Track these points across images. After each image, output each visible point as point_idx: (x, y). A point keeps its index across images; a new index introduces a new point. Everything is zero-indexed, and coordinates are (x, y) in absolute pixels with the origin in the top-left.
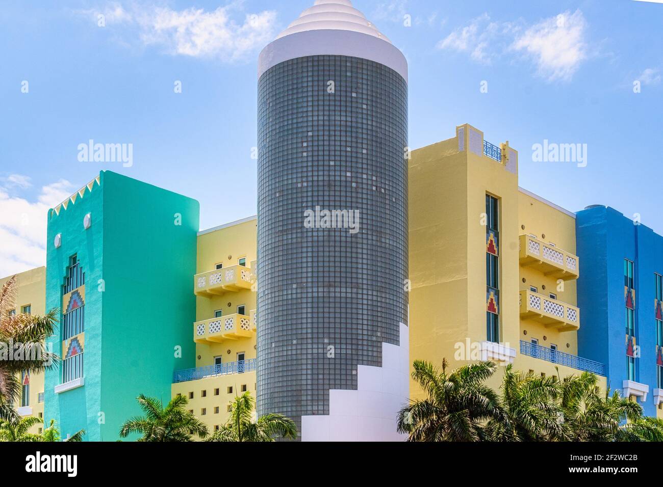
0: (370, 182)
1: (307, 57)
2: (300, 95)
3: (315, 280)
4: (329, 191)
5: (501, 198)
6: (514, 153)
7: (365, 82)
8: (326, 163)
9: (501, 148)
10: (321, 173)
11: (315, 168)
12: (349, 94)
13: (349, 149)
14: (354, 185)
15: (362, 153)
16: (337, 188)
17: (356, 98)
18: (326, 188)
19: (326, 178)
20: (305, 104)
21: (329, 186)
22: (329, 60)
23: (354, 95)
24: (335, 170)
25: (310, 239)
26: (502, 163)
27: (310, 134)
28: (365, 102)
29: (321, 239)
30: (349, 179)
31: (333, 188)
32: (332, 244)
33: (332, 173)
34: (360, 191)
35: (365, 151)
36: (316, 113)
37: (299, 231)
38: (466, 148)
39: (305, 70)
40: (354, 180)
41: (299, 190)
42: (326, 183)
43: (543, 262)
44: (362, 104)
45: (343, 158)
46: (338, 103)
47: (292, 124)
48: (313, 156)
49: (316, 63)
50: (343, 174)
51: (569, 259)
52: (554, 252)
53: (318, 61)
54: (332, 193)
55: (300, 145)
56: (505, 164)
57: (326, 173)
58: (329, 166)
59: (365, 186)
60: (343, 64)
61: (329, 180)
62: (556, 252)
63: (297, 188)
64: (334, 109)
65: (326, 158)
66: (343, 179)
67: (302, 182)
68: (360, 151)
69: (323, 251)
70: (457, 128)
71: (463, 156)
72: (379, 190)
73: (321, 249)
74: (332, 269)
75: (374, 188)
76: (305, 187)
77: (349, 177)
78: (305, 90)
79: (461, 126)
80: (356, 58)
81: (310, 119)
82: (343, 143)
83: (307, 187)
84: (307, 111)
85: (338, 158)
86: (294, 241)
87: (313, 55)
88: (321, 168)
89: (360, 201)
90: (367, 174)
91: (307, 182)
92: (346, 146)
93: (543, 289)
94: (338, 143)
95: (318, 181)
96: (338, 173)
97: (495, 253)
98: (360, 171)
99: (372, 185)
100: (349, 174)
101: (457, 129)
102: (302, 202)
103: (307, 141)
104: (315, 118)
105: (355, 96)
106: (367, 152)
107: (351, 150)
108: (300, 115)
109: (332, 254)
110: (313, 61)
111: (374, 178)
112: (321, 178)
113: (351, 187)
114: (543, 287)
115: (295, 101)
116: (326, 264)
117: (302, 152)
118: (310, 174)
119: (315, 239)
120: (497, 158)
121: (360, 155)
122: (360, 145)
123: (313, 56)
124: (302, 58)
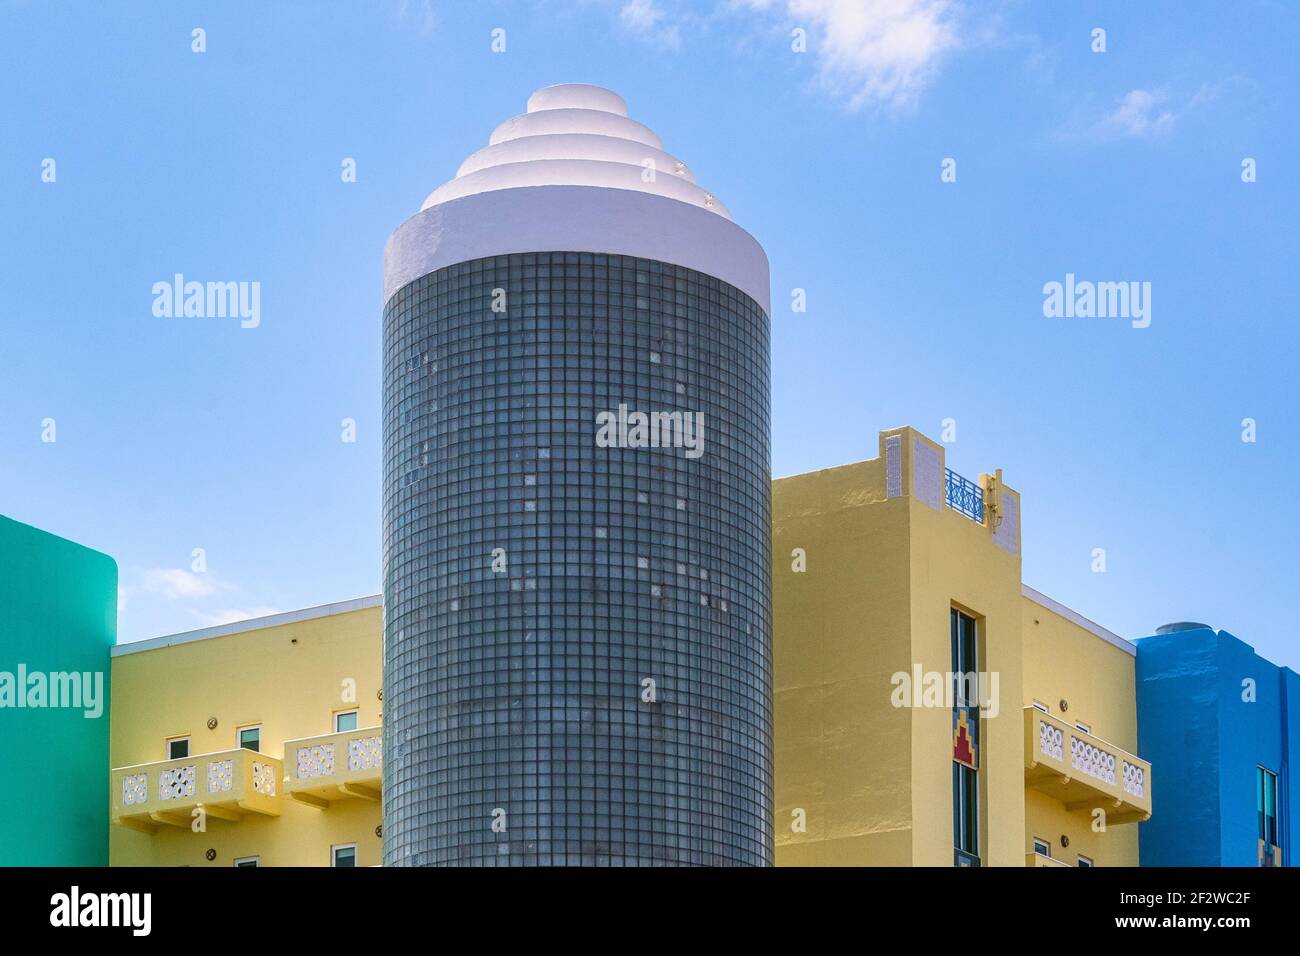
0: (693, 585)
1: (537, 254)
2: (517, 352)
3: (559, 835)
4: (594, 604)
5: (984, 617)
6: (1013, 498)
7: (680, 325)
8: (586, 532)
9: (982, 484)
10: (572, 558)
11: (558, 545)
12: (641, 356)
13: (642, 498)
14: (656, 591)
15: (676, 510)
16: (616, 599)
17: (661, 366)
18: (586, 598)
19: (586, 572)
20: (530, 377)
21: (594, 592)
22: (593, 266)
23: (655, 358)
24: (609, 553)
25: (545, 729)
26: (985, 525)
27: (544, 454)
28: (680, 376)
29: (573, 728)
30: (643, 576)
31: (603, 598)
32: (602, 743)
33: (601, 559)
34: (670, 606)
35: (681, 505)
36: (558, 402)
37: (515, 704)
38: (906, 490)
39: (530, 287)
40: (655, 578)
41: (515, 599)
42: (586, 585)
43: (1071, 779)
44: (675, 381)
45: (629, 522)
46: (615, 378)
47: (496, 424)
48: (551, 512)
49: (558, 272)
50: (629, 561)
51: (1129, 769)
52: (1096, 750)
53: (565, 266)
54: (602, 611)
55: (516, 481)
56: (992, 529)
57: (586, 558)
58: (594, 540)
59: (681, 595)
60: (628, 276)
61: (594, 578)
62: (1101, 751)
63: (509, 593)
64: (605, 393)
65: (587, 519)
66: (629, 574)
67: (524, 578)
68: (668, 502)
69: (580, 761)
70: (883, 437)
71: (900, 510)
72: (713, 605)
73: (574, 755)
74: (603, 809)
75: (704, 601)
76: (531, 591)
77: (643, 569)
78: (531, 338)
79: (894, 433)
80: (658, 263)
81: (544, 415)
82: (629, 483)
83: (537, 591)
84: (536, 395)
85: (615, 521)
86: (504, 730)
87: (551, 250)
88: (573, 545)
89: (670, 632)
90: (687, 564)
91: (537, 578)
92: (636, 490)
93: (1064, 845)
94: (615, 482)
95: (566, 577)
96: (615, 560)
97: (970, 763)
98: (670, 554)
99: (699, 592)
100: (643, 563)
101: (881, 438)
102: (524, 631)
103: (537, 473)
104: (558, 414)
105: (658, 361)
106: (687, 508)
107: (649, 500)
108: (516, 404)
109: (602, 769)
110: (551, 266)
111: (704, 575)
112: (573, 571)
113: (650, 596)
114: (1064, 842)
115: (504, 366)
116: (588, 796)
117: (523, 500)
118: (544, 558)
119: (559, 728)
120: (974, 513)
121: (669, 515)
122: (669, 489)
123: (551, 254)
124: (523, 255)
